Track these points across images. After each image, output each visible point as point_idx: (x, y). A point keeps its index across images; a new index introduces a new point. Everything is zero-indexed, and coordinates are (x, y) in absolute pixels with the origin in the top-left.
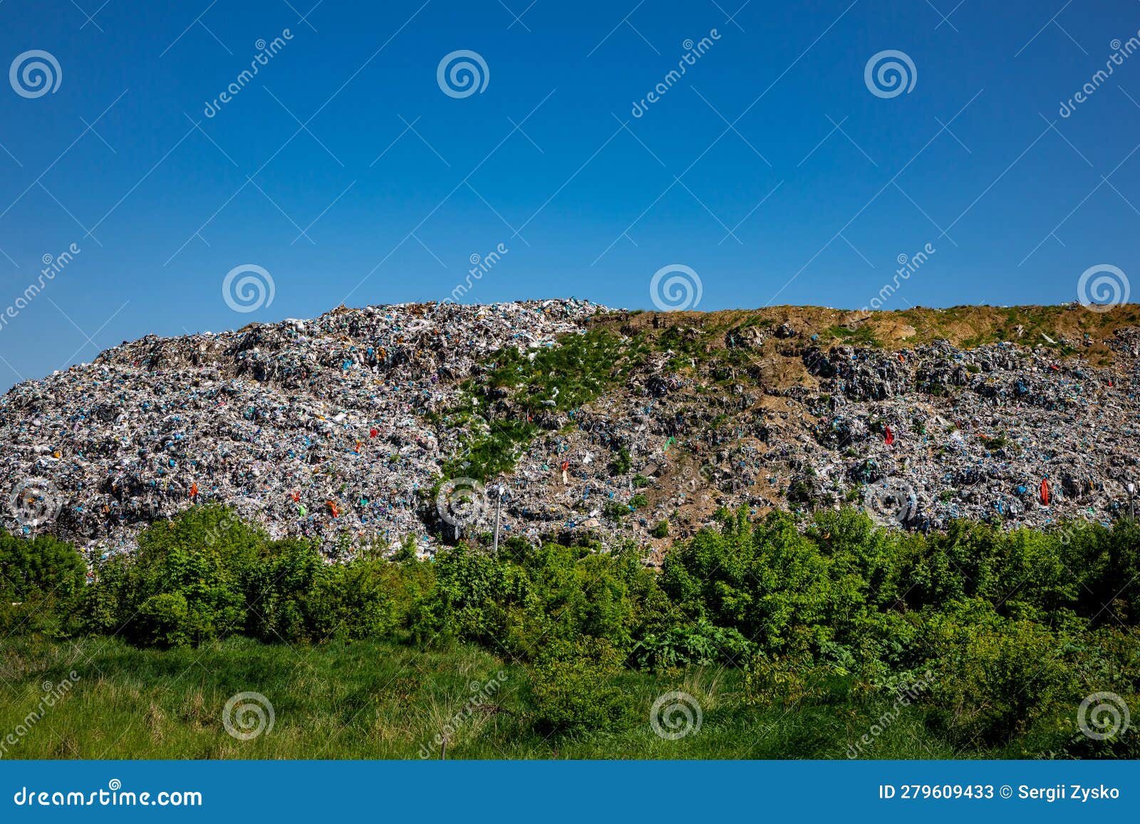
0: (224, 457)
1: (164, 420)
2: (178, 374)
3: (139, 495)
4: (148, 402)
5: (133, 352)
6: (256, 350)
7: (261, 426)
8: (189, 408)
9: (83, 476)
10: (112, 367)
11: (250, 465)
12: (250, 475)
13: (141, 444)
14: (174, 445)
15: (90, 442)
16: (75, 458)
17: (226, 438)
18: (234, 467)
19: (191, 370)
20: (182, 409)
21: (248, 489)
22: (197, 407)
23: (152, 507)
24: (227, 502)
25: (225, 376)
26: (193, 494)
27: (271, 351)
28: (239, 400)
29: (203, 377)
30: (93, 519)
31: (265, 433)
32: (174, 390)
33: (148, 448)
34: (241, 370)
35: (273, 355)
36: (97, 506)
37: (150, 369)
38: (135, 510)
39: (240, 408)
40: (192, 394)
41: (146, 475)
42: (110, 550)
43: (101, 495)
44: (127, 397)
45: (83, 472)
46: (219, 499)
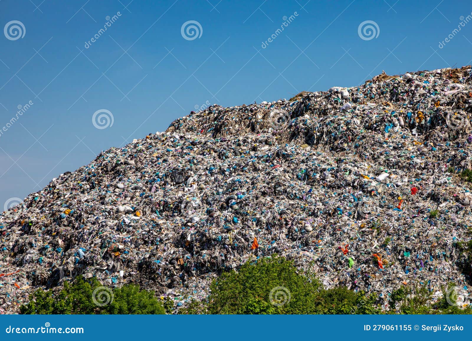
0: (281, 214)
1: (228, 181)
2: (239, 140)
3: (208, 248)
4: (214, 165)
5: (200, 121)
6: (307, 116)
7: (312, 185)
8: (249, 170)
9: (160, 233)
10: (182, 135)
11: (303, 221)
12: (303, 230)
13: (208, 203)
14: (237, 203)
15: (166, 203)
16: (153, 216)
17: (282, 197)
18: (290, 223)
19: (250, 136)
20: (242, 171)
21: (302, 243)
22: (256, 169)
23: (220, 259)
24: (284, 254)
25: (279, 141)
26: (254, 248)
27: (319, 117)
28: (292, 163)
29: (261, 142)
30: (170, 271)
31: (316, 192)
32: (236, 155)
33: (215, 207)
34: (294, 136)
35: (321, 121)
36: (173, 259)
37: (214, 136)
38: (205, 262)
39: (293, 170)
40: (252, 158)
41: (213, 231)
42: (185, 297)
43: (176, 249)
44: (195, 161)
45: (161, 229)
46: (277, 252)
